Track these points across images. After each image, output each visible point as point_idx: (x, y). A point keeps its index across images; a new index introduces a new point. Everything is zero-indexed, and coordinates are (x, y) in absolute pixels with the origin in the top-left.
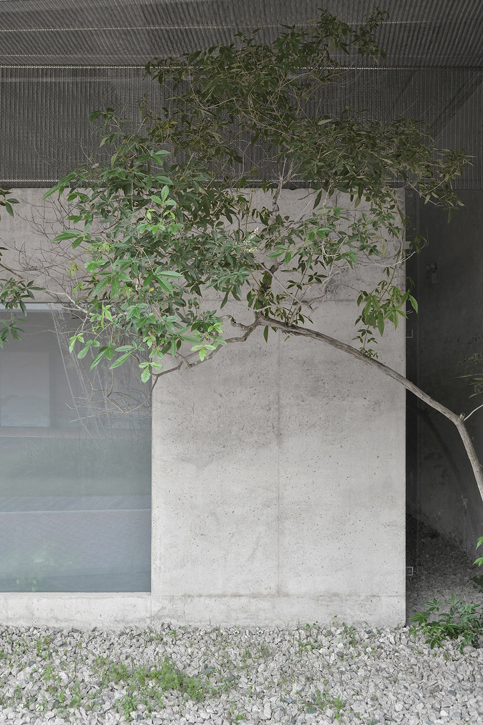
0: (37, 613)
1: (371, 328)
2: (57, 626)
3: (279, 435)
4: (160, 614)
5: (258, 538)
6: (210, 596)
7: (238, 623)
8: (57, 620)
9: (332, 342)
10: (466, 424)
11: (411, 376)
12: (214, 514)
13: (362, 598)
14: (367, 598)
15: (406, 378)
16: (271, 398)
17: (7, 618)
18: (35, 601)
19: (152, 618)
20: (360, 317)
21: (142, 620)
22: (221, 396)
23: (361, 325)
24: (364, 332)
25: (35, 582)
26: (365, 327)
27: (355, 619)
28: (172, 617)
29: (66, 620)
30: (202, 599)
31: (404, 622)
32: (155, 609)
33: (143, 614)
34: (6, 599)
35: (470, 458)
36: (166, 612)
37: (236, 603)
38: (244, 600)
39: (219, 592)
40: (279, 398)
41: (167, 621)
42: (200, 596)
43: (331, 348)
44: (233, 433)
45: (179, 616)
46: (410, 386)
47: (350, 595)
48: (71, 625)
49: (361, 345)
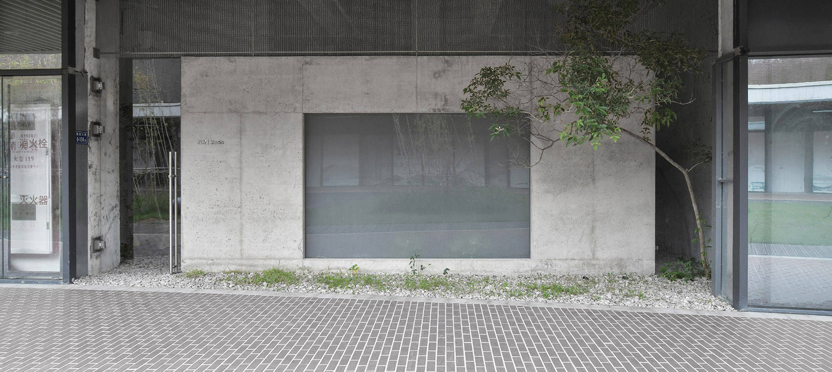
0: (476, 268)
1: (648, 127)
2: (485, 274)
3: (594, 180)
4: (536, 268)
5: (583, 231)
6: (560, 260)
7: (573, 273)
8: (486, 272)
9: (631, 134)
10: (689, 173)
11: (658, 145)
12: (562, 219)
13: (634, 261)
14: (636, 261)
15: (656, 146)
16: (590, 161)
17: (461, 270)
18: (475, 262)
19: (532, 270)
20: (643, 122)
21: (527, 271)
22: (565, 160)
23: (644, 126)
24: (646, 129)
25: (471, 253)
26: (646, 127)
27: (630, 271)
28: (542, 270)
29: (490, 271)
30: (556, 261)
31: (654, 273)
32: (533, 266)
33: (528, 269)
34: (461, 261)
35: (690, 190)
36: (539, 267)
37: (573, 263)
38: (577, 262)
39: (565, 258)
40: (593, 161)
41: (539, 272)
42: (555, 260)
43: (629, 136)
44: (571, 179)
45: (545, 270)
46: (658, 150)
47: (628, 259)
48: (492, 274)
49: (644, 135)
